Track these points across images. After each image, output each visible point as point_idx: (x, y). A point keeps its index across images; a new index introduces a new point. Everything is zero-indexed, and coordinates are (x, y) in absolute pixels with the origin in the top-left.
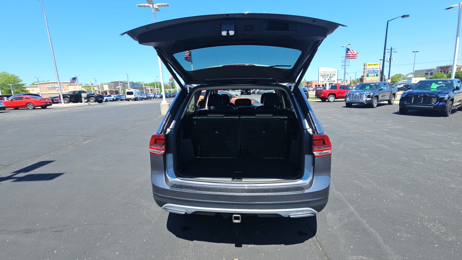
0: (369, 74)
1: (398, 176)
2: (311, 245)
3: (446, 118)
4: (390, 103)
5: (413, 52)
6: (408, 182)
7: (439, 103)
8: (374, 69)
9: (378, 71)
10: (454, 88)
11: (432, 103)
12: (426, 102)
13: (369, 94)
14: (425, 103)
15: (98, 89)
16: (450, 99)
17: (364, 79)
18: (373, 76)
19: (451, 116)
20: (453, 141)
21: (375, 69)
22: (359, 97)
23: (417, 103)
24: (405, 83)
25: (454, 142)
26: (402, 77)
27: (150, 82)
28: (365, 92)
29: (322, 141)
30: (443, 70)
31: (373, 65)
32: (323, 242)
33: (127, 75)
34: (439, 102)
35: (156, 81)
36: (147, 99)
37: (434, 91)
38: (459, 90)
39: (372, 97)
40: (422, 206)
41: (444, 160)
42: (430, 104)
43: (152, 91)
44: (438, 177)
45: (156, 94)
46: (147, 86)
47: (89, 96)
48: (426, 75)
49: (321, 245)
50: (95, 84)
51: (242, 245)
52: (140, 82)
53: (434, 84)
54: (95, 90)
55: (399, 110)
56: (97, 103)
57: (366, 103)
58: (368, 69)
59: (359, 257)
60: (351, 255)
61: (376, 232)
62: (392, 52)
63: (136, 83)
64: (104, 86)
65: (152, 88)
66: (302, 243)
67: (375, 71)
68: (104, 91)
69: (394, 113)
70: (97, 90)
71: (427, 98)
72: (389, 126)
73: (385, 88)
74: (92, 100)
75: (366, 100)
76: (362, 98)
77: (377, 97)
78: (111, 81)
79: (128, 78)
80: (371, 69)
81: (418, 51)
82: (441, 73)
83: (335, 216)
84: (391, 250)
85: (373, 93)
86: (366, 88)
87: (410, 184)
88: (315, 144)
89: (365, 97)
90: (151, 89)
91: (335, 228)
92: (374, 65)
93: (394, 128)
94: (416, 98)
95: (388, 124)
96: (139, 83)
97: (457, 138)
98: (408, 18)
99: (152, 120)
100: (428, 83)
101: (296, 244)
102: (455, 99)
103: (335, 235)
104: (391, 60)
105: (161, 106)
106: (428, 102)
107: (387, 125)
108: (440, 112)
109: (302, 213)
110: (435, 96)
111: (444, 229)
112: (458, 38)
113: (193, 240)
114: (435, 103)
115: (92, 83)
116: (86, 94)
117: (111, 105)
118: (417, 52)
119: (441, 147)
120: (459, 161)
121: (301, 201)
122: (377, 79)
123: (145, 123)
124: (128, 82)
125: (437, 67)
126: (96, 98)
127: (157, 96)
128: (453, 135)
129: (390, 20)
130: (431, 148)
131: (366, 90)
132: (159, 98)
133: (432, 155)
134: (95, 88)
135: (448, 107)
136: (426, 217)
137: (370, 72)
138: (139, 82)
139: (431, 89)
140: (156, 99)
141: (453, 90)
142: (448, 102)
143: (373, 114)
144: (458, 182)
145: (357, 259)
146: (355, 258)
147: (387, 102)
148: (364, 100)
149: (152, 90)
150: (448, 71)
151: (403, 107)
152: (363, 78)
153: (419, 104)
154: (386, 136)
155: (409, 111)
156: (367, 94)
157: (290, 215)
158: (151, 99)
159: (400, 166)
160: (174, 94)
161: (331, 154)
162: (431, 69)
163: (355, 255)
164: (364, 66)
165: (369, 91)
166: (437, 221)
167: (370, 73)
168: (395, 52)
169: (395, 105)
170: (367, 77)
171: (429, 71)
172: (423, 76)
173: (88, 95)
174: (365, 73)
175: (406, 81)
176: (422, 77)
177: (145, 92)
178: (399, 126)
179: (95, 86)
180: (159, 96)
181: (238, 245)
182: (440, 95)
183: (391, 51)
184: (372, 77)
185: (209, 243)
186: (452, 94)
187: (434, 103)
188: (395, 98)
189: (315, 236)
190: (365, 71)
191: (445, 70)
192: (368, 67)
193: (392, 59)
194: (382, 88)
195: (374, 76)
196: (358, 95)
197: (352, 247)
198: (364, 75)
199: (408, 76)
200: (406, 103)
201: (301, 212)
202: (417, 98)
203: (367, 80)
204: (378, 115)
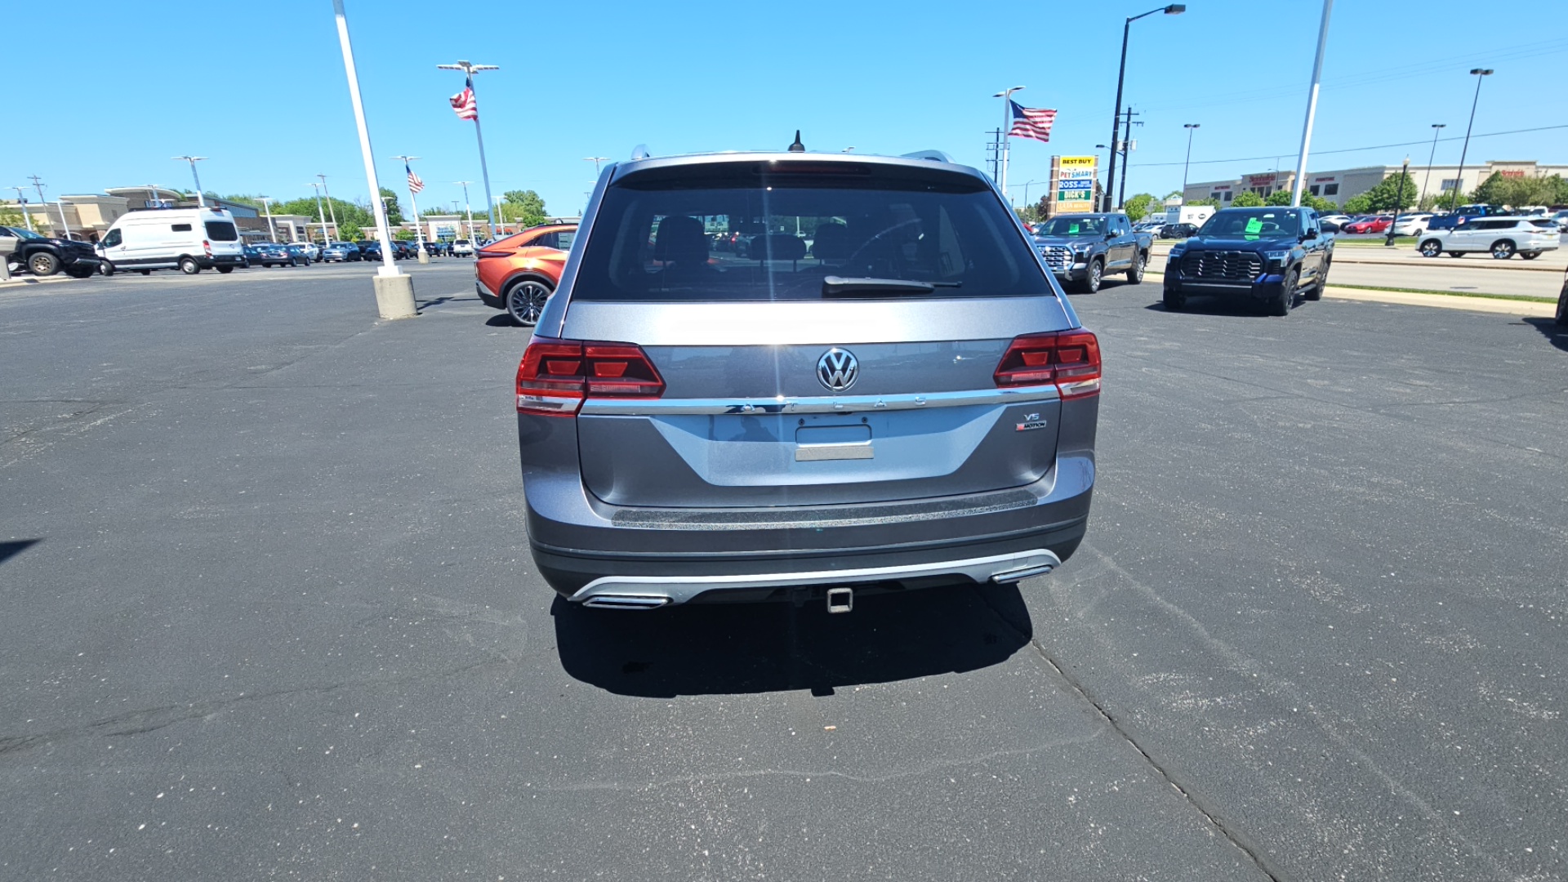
0: (1066, 192)
1: (1203, 473)
2: (1030, 663)
3: (1282, 320)
4: (1133, 279)
5: (1186, 126)
6: (1229, 486)
7: (1266, 277)
8: (1078, 174)
9: (1090, 181)
10: (1303, 233)
11: (1248, 277)
12: (1234, 274)
13: (1077, 251)
14: (1233, 276)
15: (52, 223)
16: (1292, 266)
17: (1053, 207)
18: (1076, 198)
19: (1292, 313)
20: (1311, 378)
21: (1083, 175)
22: (1053, 259)
23: (1211, 277)
24: (1161, 221)
25: (1313, 381)
26: (1151, 203)
27: (295, 198)
28: (1067, 242)
29: (1080, 350)
30: (1257, 187)
31: (1077, 162)
32: (1059, 653)
33: (193, 167)
34: (1265, 274)
35: (322, 194)
36: (293, 265)
37: (1253, 240)
38: (1314, 238)
39: (1087, 261)
40: (1277, 539)
41: (1301, 425)
42: (1243, 280)
43: (305, 235)
44: (1297, 468)
45: (328, 245)
46: (279, 213)
47: (25, 247)
48: (1216, 198)
49: (1055, 661)
50: (34, 201)
51: (834, 688)
52: (247, 196)
53: (1253, 220)
54: (37, 226)
55: (1162, 299)
56: (61, 277)
57: (1069, 278)
58: (1062, 173)
59: (1160, 677)
60: (1140, 675)
61: (1184, 613)
62: (1130, 122)
63: (230, 201)
64: (81, 208)
65: (302, 221)
66: (1004, 663)
67: (1082, 182)
68: (80, 232)
69: (1151, 308)
70: (47, 227)
71: (1238, 260)
72: (1146, 343)
73: (1122, 232)
74: (42, 264)
75: (1071, 269)
76: (1060, 261)
77: (1101, 258)
78: (110, 190)
79: (196, 176)
80: (1071, 175)
81: (1199, 126)
82: (1252, 194)
83: (1072, 585)
84: (1231, 651)
85: (1091, 246)
86: (1070, 232)
87: (1235, 490)
88: (1062, 360)
89: (1069, 258)
90: (300, 226)
91: (1080, 615)
92: (1080, 161)
93: (1159, 348)
94: (1208, 261)
95: (1142, 336)
96: (241, 199)
97: (1318, 369)
98: (1181, 14)
99: (351, 339)
100: (1236, 219)
101: (989, 667)
102: (1303, 266)
103: (1084, 632)
104: (1129, 147)
105: (377, 286)
106: (1239, 272)
107: (1139, 341)
108: (1267, 301)
109: (1025, 567)
110: (1258, 256)
111: (1338, 589)
112: (1317, 87)
113: (672, 696)
114: (1257, 276)
115: (25, 196)
116: (15, 239)
117: (138, 284)
118: (1195, 126)
119: (1286, 395)
120: (1335, 425)
121: (1026, 530)
122: (1087, 208)
123: (326, 348)
124: (200, 195)
125: (1243, 176)
126: (62, 258)
127: (333, 251)
128: (1307, 361)
129: (1134, 19)
130: (1262, 396)
131: (1071, 238)
132: (339, 261)
133: (1268, 414)
134: (36, 216)
135: (1287, 289)
136: (1293, 565)
137: (1067, 184)
138: (241, 195)
139: (1246, 236)
140: (327, 265)
141: (1300, 238)
142: (1287, 272)
143: (1092, 310)
144: (1346, 478)
145: (1155, 680)
146: (1150, 679)
147: (1123, 277)
148: (1066, 268)
149: (302, 228)
150: (1270, 188)
151: (1174, 290)
152: (1049, 203)
153: (1215, 279)
154: (1144, 370)
155: (1189, 300)
156: (1074, 249)
157: (993, 574)
158: (307, 265)
159: (1199, 447)
160: (403, 247)
161: (1099, 390)
162: (1227, 182)
163: (1149, 673)
164: (1052, 166)
165: (1080, 241)
166: (1318, 572)
167: (1068, 188)
168: (1140, 125)
169: (1146, 286)
170: (1058, 202)
171: (1222, 188)
172: (1208, 203)
173: (20, 244)
174: (1053, 187)
175: (1165, 218)
176: (1205, 204)
177: (276, 236)
178: (1171, 343)
179: (39, 210)
180: (341, 255)
181: (822, 689)
182: (1269, 253)
183: (1129, 119)
184: (1074, 201)
185: (728, 696)
186: (1297, 250)
187: (1253, 277)
188: (1145, 265)
189: (1031, 642)
190: (1054, 180)
191: (1261, 183)
192: (1063, 168)
193: (1129, 144)
194: (1115, 231)
195: (1080, 197)
196: (1049, 253)
197: (1135, 655)
198: (1051, 194)
199: (1169, 202)
200: (1182, 275)
201: (1023, 564)
202: (1211, 261)
203: (1060, 209)
204: (1108, 312)
